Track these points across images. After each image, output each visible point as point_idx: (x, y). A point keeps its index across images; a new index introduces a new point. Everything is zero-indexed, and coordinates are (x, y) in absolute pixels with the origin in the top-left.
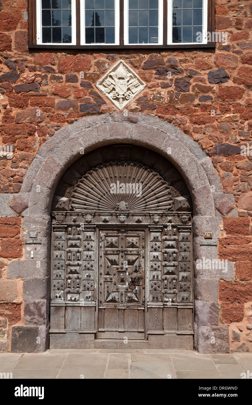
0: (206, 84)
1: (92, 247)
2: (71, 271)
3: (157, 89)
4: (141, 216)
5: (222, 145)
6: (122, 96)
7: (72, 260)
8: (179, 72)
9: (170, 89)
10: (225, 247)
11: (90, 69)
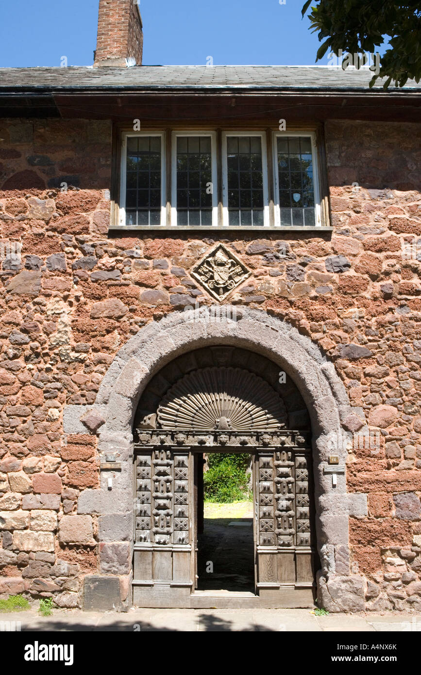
0: (323, 272)
1: (185, 475)
2: (159, 505)
3: (265, 277)
4: (247, 436)
5: (346, 346)
6: (223, 286)
7: (161, 491)
8: (291, 258)
9: (281, 277)
10: (355, 475)
11: (182, 254)
